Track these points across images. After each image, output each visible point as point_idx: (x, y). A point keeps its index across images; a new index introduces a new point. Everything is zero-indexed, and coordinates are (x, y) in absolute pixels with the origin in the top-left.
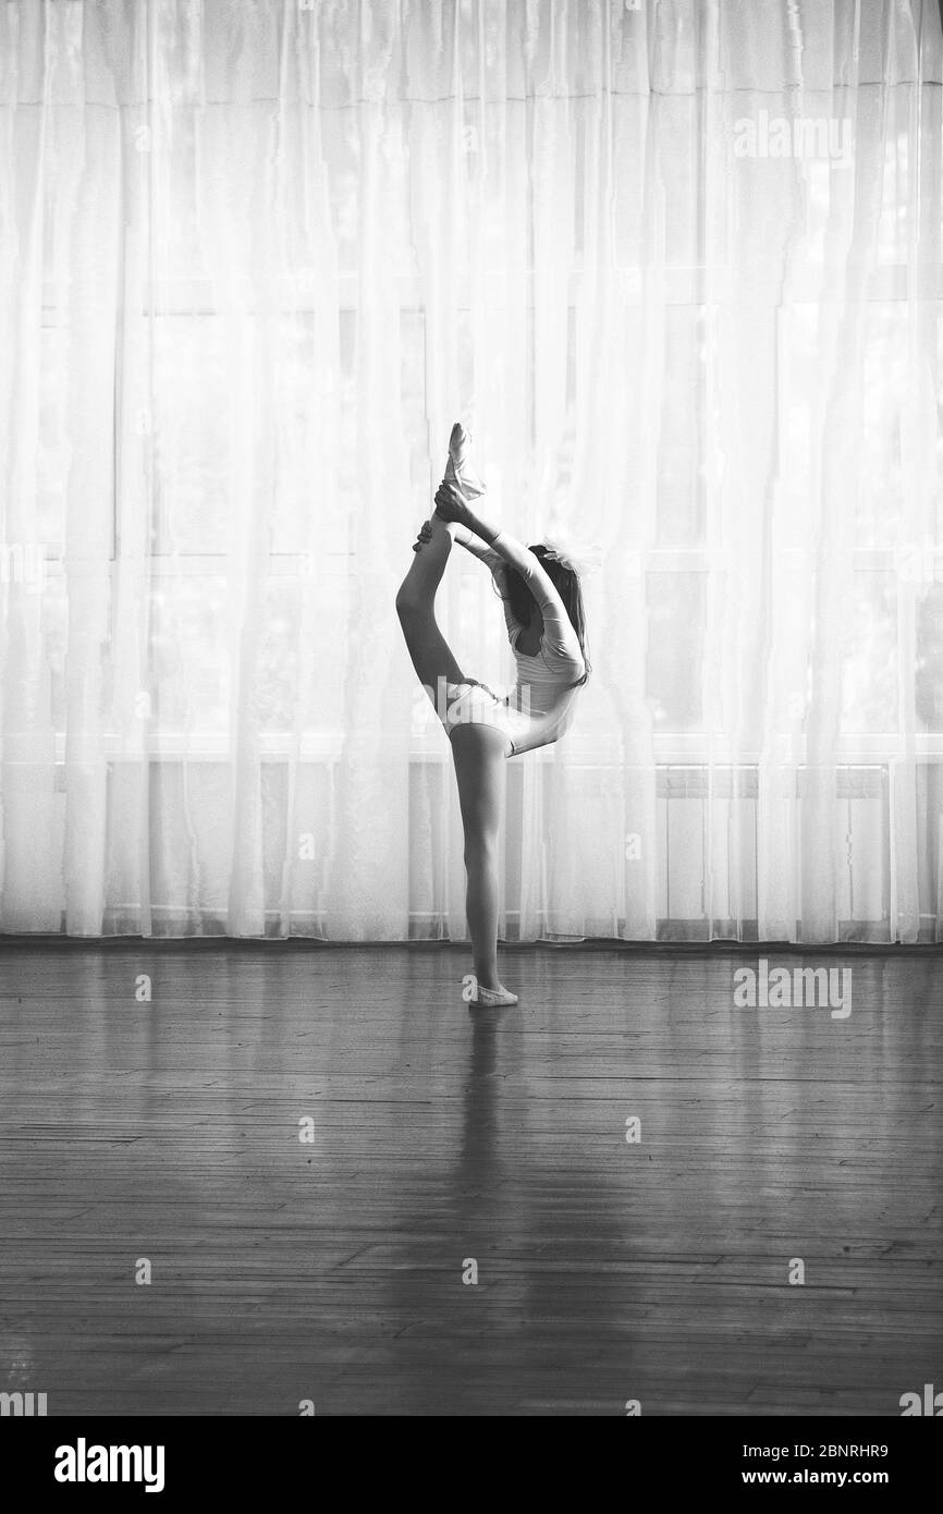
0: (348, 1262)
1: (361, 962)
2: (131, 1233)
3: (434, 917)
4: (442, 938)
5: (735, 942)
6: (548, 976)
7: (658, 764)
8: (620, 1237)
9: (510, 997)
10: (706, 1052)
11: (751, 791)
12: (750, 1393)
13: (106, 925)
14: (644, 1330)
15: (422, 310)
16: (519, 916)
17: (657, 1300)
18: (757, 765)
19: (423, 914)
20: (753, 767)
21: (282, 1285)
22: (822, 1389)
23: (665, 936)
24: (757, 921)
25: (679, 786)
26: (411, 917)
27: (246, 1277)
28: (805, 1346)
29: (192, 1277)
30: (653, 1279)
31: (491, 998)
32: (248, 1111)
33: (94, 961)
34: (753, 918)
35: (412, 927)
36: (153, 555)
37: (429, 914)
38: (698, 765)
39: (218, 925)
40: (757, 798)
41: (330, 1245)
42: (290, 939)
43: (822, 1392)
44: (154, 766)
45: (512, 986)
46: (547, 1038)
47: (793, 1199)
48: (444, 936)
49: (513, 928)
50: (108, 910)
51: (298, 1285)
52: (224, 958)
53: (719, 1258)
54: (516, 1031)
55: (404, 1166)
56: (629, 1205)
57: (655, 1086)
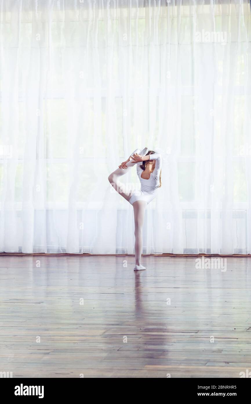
0: (105, 332)
1: (103, 259)
2: (40, 325)
3: (122, 248)
4: (126, 253)
5: (205, 254)
6: (154, 263)
7: (183, 210)
8: (166, 326)
9: (144, 268)
10: (194, 281)
11: (209, 217)
12: (206, 364)
13: (34, 250)
14: (171, 349)
15: (122, 97)
16: (146, 248)
17: (175, 341)
18: (210, 210)
19: (120, 247)
20: (209, 211)
21: (87, 338)
22: (226, 362)
23: (185, 253)
24: (210, 249)
25: (190, 215)
26: (117, 248)
27: (74, 336)
28: (221, 352)
29: (54, 336)
30: (175, 336)
31: (139, 268)
32: (74, 296)
33: (31, 259)
34: (209, 248)
35: (117, 251)
36: (47, 158)
37: (121, 247)
38: (195, 210)
39: (65, 250)
40: (210, 218)
41: (101, 328)
42: (83, 253)
43: (226, 363)
44: (47, 211)
45: (144, 265)
46: (153, 278)
47: (219, 317)
48: (127, 253)
49: (144, 251)
50: (34, 246)
51: (91, 338)
52: (66, 258)
53: (197, 332)
54: (145, 276)
55: (118, 309)
56: (168, 319)
57: (180, 289)
